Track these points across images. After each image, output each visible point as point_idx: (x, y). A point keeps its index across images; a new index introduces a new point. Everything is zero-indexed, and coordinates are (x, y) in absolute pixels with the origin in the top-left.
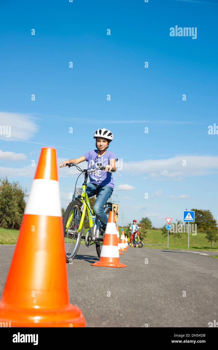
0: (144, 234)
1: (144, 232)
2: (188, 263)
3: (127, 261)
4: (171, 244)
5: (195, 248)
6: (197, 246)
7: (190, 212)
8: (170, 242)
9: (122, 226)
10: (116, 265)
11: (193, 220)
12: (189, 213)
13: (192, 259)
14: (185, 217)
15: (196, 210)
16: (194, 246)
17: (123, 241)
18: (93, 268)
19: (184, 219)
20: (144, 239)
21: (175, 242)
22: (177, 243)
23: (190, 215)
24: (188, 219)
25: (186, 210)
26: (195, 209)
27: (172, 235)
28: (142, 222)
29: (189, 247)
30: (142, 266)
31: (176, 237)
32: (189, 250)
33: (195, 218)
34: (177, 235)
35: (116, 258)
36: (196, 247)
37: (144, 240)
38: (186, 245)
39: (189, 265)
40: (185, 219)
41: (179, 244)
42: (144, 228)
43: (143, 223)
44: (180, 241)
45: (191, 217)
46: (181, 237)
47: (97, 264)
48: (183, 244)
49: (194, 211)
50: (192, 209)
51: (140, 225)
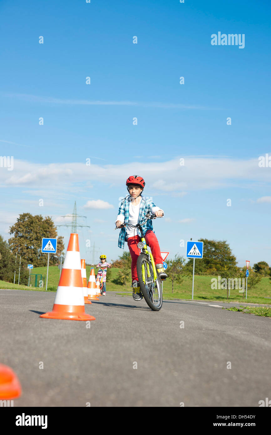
0: (125, 277)
1: (126, 273)
2: (191, 316)
3: (97, 313)
4: (167, 292)
5: (203, 298)
6: (206, 295)
7: (197, 243)
8: (166, 289)
9: (93, 265)
10: (79, 317)
11: (200, 255)
12: (195, 245)
13: (197, 312)
14: (189, 250)
15: (206, 240)
16: (201, 296)
17: (92, 285)
18: (42, 321)
19: (187, 253)
20: (125, 284)
21: (173, 289)
22: (176, 291)
23: (196, 247)
24: (193, 253)
25: (191, 239)
26: (204, 239)
27: (169, 278)
28: (124, 258)
29: (194, 296)
30: (119, 319)
31: (174, 281)
32: (194, 300)
33: (204, 253)
34: (175, 279)
35: (79, 306)
36: (204, 296)
37: (126, 286)
38: (190, 293)
39: (191, 318)
40: (189, 254)
41: (179, 292)
42: (127, 267)
43: (124, 260)
44: (180, 287)
45: (197, 251)
46: (182, 281)
47: (49, 315)
48: (185, 292)
49: (203, 242)
50: (200, 239)
51: (121, 262)
